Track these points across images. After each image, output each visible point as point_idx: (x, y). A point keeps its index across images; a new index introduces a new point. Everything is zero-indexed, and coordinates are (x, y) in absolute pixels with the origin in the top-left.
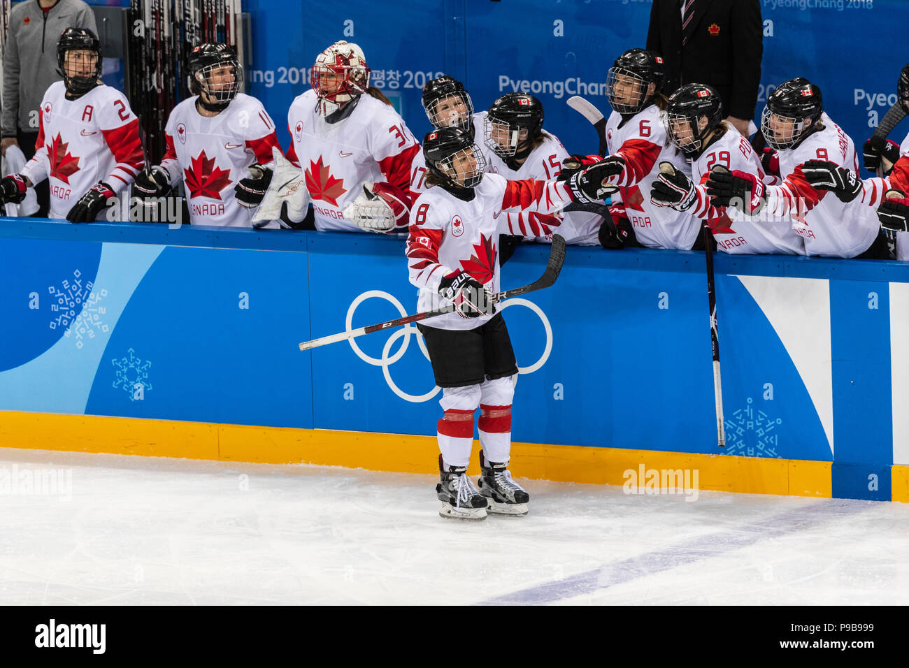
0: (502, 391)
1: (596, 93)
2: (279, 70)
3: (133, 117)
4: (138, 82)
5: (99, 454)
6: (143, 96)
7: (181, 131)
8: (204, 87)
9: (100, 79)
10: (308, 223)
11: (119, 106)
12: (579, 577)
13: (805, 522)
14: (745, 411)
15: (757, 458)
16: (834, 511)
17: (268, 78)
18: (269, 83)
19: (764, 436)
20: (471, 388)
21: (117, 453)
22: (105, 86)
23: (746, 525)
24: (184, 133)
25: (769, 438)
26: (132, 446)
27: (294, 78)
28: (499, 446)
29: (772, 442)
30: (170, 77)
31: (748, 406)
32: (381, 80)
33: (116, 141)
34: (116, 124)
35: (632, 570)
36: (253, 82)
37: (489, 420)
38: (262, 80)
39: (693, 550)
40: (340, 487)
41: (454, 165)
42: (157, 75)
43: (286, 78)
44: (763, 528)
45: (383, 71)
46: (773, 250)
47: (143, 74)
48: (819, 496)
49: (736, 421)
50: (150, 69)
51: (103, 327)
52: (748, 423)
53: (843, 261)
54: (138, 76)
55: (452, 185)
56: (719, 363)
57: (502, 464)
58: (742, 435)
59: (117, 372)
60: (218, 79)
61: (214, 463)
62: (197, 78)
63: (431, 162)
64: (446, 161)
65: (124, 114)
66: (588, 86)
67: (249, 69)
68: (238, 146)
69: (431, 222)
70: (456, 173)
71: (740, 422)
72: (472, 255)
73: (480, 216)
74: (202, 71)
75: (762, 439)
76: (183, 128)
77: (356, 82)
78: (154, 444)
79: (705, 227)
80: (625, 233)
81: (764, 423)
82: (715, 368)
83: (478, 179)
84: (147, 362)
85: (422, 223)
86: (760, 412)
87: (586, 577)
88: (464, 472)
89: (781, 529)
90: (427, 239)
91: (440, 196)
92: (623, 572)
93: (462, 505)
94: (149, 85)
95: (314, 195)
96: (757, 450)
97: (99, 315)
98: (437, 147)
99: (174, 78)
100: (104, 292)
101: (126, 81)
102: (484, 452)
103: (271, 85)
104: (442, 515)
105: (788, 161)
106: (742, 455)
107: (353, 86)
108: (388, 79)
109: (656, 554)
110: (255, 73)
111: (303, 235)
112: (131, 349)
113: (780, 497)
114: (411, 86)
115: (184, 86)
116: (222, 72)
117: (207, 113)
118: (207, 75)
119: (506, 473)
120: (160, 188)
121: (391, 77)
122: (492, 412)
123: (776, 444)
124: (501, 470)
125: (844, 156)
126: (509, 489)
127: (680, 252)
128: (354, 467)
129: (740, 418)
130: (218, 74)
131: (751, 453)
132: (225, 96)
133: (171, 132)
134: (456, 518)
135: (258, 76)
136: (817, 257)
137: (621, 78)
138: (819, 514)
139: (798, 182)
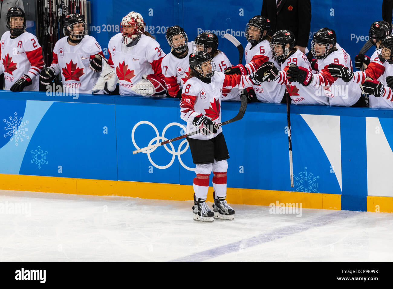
0: (222, 166)
1: (239, 35)
2: (103, 26)
3: (39, 46)
4: (42, 31)
5: (25, 191)
6: (44, 37)
7: (61, 52)
8: (71, 33)
9: (25, 30)
10: (116, 91)
11: (33, 41)
12: (232, 244)
13: (330, 221)
14: (304, 172)
15: (309, 193)
16: (342, 216)
17: (98, 29)
18: (99, 31)
19: (312, 183)
20: (208, 165)
21: (33, 191)
22: (27, 32)
23: (304, 222)
24: (63, 52)
25: (314, 184)
26: (39, 188)
27: (109, 29)
28: (221, 190)
29: (315, 186)
30: (56, 28)
31: (305, 171)
32: (147, 30)
33: (32, 57)
34: (32, 49)
35: (255, 241)
36: (91, 31)
37: (218, 178)
38: (95, 30)
39: (281, 233)
40: (129, 206)
41: (202, 68)
42: (50, 28)
43: (106, 29)
44: (312, 223)
45: (148, 26)
46: (316, 103)
47: (44, 28)
48: (336, 209)
49: (300, 177)
50: (47, 25)
51: (27, 137)
52: (305, 178)
53: (346, 108)
54: (42, 29)
55: (201, 76)
56: (291, 151)
57: (223, 197)
58: (302, 183)
59: (33, 156)
60: (77, 29)
61: (75, 195)
62: (68, 29)
63: (192, 66)
64: (198, 66)
65: (35, 45)
66: (236, 32)
67: (90, 25)
68: (86, 58)
69: (191, 92)
70: (203, 71)
71: (301, 178)
72: (210, 107)
73: (214, 90)
74: (70, 26)
75: (311, 185)
76: (62, 50)
77: (140, 29)
78: (49, 187)
79: (287, 93)
80: (252, 96)
81: (312, 178)
82: (290, 153)
83: (212, 74)
84: (46, 152)
85: (187, 93)
86: (310, 173)
87: (235, 244)
88: (204, 201)
89: (319, 223)
90: (189, 100)
91: (196, 81)
92: (251, 242)
93: (204, 215)
94: (46, 32)
95: (120, 78)
96: (309, 190)
97: (25, 131)
98: (195, 60)
99: (57, 29)
100: (27, 122)
101: (37, 31)
102: (215, 192)
103: (99, 32)
104: (195, 220)
105: (322, 64)
106: (302, 192)
107: (138, 31)
108: (150, 30)
109: (265, 234)
110: (92, 27)
111: (113, 97)
112: (39, 146)
113: (319, 210)
114: (160, 33)
115: (61, 33)
116: (79, 26)
117: (72, 44)
118: (72, 28)
119: (225, 201)
120: (51, 76)
121: (151, 28)
122: (218, 175)
123: (317, 187)
124: (223, 200)
125: (346, 62)
126: (226, 208)
127: (276, 104)
128: (135, 197)
129: (301, 176)
130: (77, 27)
131: (306, 191)
132: (80, 37)
133: (57, 52)
134: (201, 221)
135: (94, 28)
136: (334, 106)
137: (252, 28)
138: (336, 217)
139: (326, 73)
